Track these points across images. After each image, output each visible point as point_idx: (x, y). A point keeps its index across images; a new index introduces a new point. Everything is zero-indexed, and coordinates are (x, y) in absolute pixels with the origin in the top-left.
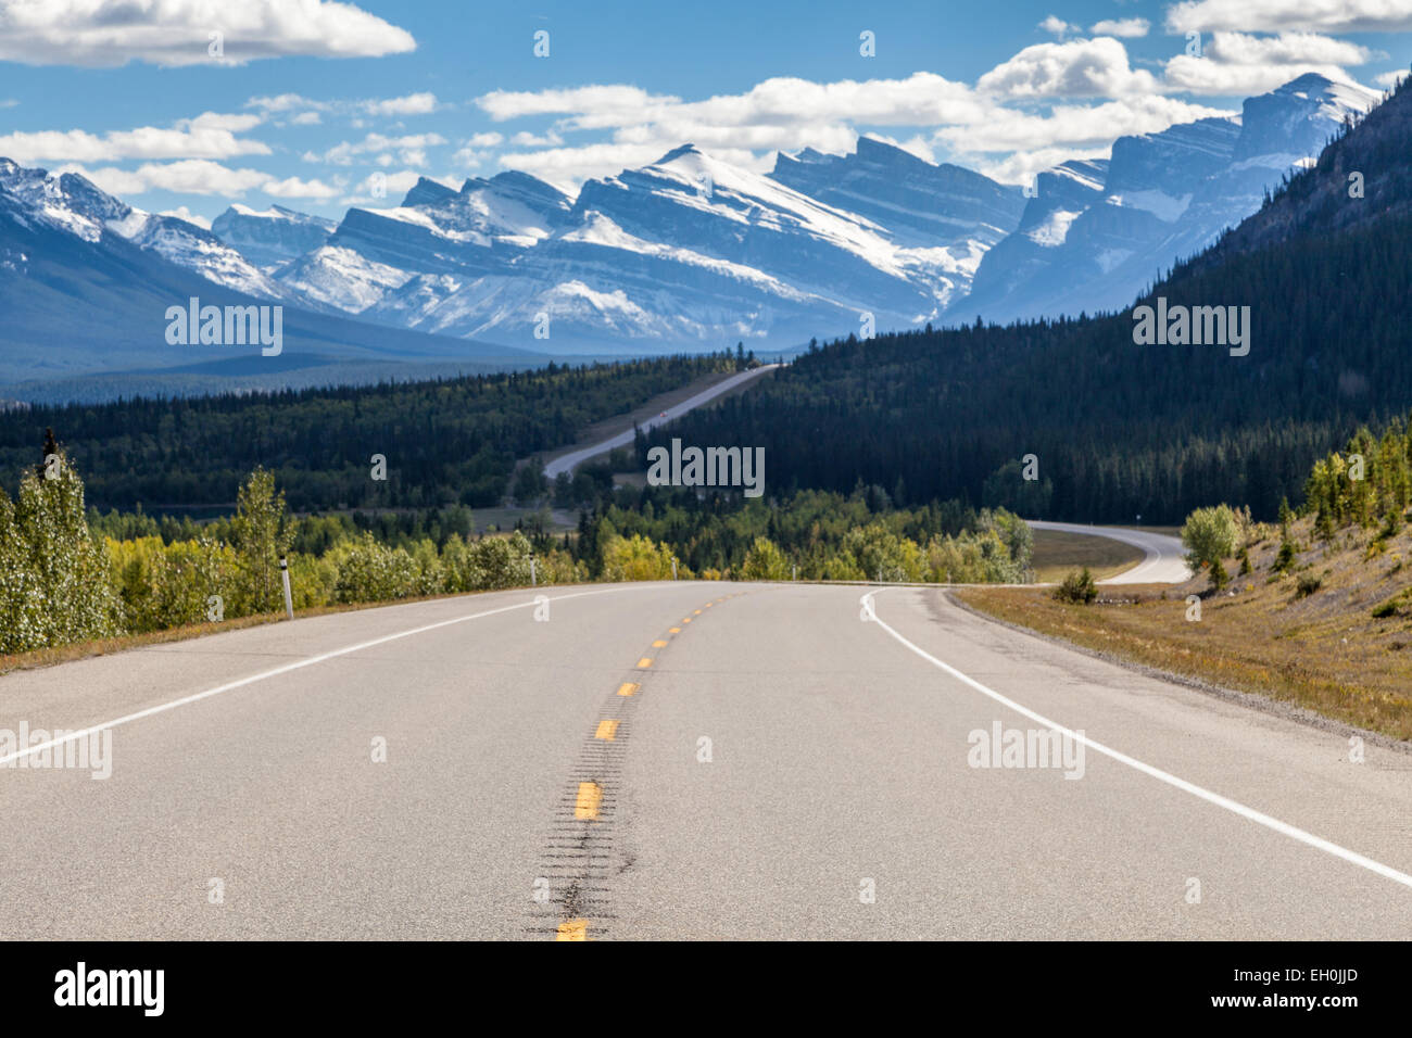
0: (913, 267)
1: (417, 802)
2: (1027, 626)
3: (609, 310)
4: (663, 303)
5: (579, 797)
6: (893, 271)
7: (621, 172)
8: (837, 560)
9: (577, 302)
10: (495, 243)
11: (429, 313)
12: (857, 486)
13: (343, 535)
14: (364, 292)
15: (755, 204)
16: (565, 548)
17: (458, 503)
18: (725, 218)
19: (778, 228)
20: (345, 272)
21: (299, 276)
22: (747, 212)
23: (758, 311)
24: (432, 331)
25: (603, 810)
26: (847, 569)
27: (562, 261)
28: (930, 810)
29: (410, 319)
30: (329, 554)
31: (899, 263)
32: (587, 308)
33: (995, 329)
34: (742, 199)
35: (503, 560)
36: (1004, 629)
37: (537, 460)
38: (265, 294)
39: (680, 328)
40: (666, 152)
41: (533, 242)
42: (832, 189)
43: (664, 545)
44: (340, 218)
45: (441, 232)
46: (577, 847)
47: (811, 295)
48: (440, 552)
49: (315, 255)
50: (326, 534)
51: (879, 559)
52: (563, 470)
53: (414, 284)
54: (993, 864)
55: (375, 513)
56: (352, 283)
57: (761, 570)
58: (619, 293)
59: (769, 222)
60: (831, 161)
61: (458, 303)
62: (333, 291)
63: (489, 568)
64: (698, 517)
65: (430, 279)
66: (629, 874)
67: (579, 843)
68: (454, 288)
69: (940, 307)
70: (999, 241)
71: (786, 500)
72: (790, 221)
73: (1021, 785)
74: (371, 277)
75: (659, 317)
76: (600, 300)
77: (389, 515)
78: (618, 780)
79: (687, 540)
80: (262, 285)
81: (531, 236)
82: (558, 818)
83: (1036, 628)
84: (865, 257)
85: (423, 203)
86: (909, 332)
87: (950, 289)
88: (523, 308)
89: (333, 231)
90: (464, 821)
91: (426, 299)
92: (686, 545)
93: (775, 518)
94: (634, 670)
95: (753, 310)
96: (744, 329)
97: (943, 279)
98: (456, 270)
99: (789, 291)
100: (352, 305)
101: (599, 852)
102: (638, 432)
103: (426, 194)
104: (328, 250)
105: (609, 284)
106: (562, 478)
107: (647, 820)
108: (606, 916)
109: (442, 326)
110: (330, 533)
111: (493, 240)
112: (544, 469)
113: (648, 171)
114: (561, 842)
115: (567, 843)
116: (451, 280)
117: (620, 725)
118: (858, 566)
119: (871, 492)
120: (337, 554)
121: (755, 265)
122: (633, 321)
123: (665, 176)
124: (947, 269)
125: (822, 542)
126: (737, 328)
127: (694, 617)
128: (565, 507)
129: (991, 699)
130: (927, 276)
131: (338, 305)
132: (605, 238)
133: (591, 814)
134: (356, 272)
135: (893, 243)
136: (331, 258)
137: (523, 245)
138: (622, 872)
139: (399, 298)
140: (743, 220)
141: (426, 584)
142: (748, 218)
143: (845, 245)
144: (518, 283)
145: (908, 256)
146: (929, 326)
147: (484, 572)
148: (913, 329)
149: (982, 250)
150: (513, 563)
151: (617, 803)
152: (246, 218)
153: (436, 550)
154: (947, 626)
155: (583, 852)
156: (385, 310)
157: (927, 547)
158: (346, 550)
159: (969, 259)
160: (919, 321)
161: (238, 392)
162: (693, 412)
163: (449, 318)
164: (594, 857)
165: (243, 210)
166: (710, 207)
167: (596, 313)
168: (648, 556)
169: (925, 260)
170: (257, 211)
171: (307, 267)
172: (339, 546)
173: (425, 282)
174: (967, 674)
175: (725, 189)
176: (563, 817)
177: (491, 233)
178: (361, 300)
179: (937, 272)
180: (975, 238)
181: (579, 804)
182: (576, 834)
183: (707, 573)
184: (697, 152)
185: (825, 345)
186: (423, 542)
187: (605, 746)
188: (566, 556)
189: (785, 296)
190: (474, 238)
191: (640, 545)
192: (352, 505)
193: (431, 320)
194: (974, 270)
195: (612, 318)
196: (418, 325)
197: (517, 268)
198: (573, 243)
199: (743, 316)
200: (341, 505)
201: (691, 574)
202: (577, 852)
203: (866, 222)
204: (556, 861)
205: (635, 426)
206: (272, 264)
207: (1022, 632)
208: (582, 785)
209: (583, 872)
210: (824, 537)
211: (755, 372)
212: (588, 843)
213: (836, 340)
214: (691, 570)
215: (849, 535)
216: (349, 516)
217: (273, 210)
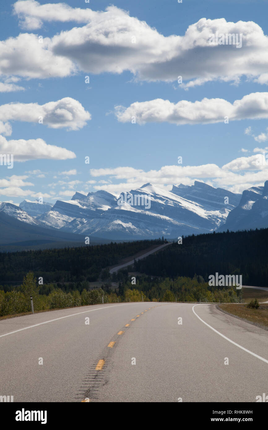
0: (210, 216)
1: (53, 366)
2: (236, 315)
3: (127, 228)
4: (142, 226)
5: (98, 364)
6: (204, 217)
7: (130, 190)
8: (189, 296)
9: (119, 226)
10: (97, 210)
11: (79, 228)
12: (195, 276)
13: (54, 289)
14: (61, 223)
15: (167, 199)
16: (115, 293)
17: (86, 280)
18: (159, 203)
19: (173, 205)
20: (56, 218)
21: (43, 219)
22: (165, 201)
23: (168, 228)
24: (79, 234)
25: (104, 367)
26: (192, 298)
27: (114, 215)
28: (193, 368)
29: (73, 230)
30: (50, 295)
31: (206, 215)
32: (121, 227)
33: (232, 233)
34: (163, 198)
35: (97, 296)
36: (229, 316)
37: (107, 269)
38: (34, 224)
39: (147, 233)
40: (143, 185)
41: (107, 209)
42: (188, 195)
43: (142, 292)
44: (54, 203)
45: (82, 207)
46: (93, 378)
47: (182, 224)
48: (81, 294)
49: (48, 213)
50: (49, 289)
51: (200, 296)
52: (114, 271)
53: (75, 220)
54: (207, 383)
55: (63, 283)
56: (58, 221)
57: (168, 299)
58: (130, 223)
59: (171, 204)
60: (187, 187)
61: (86, 226)
62: (53, 223)
63: (93, 299)
64: (151, 284)
65: (79, 219)
66: (105, 386)
67: (94, 377)
68: (85, 222)
69: (217, 227)
70: (233, 209)
71: (175, 280)
72: (176, 204)
73: (221, 361)
74: (63, 219)
75: (141, 230)
76: (125, 225)
77: (67, 284)
78: (110, 359)
79: (148, 290)
80: (33, 221)
81: (106, 208)
82: (90, 370)
83: (238, 316)
84: (197, 213)
85: (77, 199)
86: (209, 234)
87: (220, 222)
88: (104, 227)
89: (52, 206)
90: (64, 371)
91: (78, 225)
92: (148, 292)
93: (172, 284)
94: (124, 327)
95: (167, 228)
96: (164, 233)
97: (218, 219)
98: (86, 217)
99: (176, 223)
100: (57, 227)
101: (99, 380)
102: (135, 261)
103: (77, 196)
104: (51, 212)
105: (127, 221)
106: (114, 274)
107: (115, 370)
108: (95, 398)
109: (82, 232)
110: (51, 289)
111: (96, 209)
112: (109, 271)
113: (138, 190)
114: (89, 377)
115: (91, 377)
116: (85, 220)
117: (115, 343)
118: (195, 298)
119: (199, 277)
120: (53, 295)
121: (167, 216)
122: (134, 231)
123: (142, 192)
124: (219, 217)
125: (185, 291)
126: (162, 233)
127: (144, 312)
128: (115, 281)
129: (220, 336)
130: (214, 218)
131: (54, 227)
132: (126, 208)
133: (100, 369)
134: (59, 218)
135: (204, 210)
136: (52, 214)
137: (104, 210)
138: (103, 385)
139: (70, 225)
140: (164, 203)
141: (76, 303)
142: (165, 203)
143: (191, 210)
144: (103, 221)
145: (209, 213)
146: (214, 232)
147: (91, 300)
148: (210, 233)
149: (229, 211)
150: (99, 297)
151: (108, 365)
152: (28, 203)
153: (79, 293)
154: (213, 315)
155: (94, 380)
156: (67, 228)
157: (214, 293)
158: (55, 294)
159: (225, 214)
160: (212, 230)
161: (26, 251)
162: (150, 255)
163: (84, 230)
164: (97, 381)
165: (28, 201)
166: (155, 200)
167: (124, 229)
168: (137, 295)
169: (213, 214)
170: (32, 201)
171: (45, 216)
172: (53, 292)
173: (77, 220)
174: (215, 329)
175: (159, 195)
176: (92, 370)
177: (96, 207)
178: (60, 225)
179: (216, 217)
180: (227, 208)
181: (97, 366)
182: (94, 374)
183: (154, 300)
184: (151, 185)
185: (186, 237)
186: (76, 291)
187: (110, 349)
188: (115, 295)
189: (175, 224)
190: (91, 208)
191: (135, 292)
192: (57, 281)
193: (79, 230)
194: (226, 217)
195: (128, 230)
196: (76, 232)
197: (102, 216)
198: (117, 210)
199: (164, 229)
200: (54, 281)
201: (149, 300)
202: (93, 380)
203: (197, 204)
204: (86, 382)
205: (134, 259)
206: (36, 216)
207: (234, 317)
208: (100, 360)
209: (93, 385)
210: (186, 290)
211: (167, 244)
212: (97, 377)
213: (189, 236)
214: (149, 299)
215: (192, 289)
216: (56, 284)
217: (36, 201)
